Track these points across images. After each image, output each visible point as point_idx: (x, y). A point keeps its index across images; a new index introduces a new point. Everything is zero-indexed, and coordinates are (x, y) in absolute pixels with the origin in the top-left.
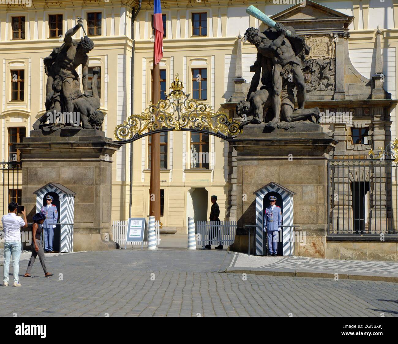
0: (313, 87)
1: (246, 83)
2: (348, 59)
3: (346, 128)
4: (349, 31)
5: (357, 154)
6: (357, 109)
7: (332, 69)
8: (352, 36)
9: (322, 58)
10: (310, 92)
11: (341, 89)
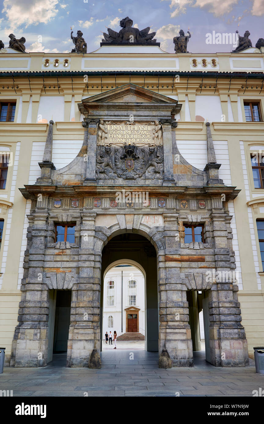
0: (137, 176)
1: (55, 170)
2: (176, 148)
3: (178, 223)
4: (177, 121)
5: (194, 254)
6: (191, 200)
7: (159, 157)
8: (179, 126)
9: (147, 146)
10: (133, 180)
11: (170, 178)
